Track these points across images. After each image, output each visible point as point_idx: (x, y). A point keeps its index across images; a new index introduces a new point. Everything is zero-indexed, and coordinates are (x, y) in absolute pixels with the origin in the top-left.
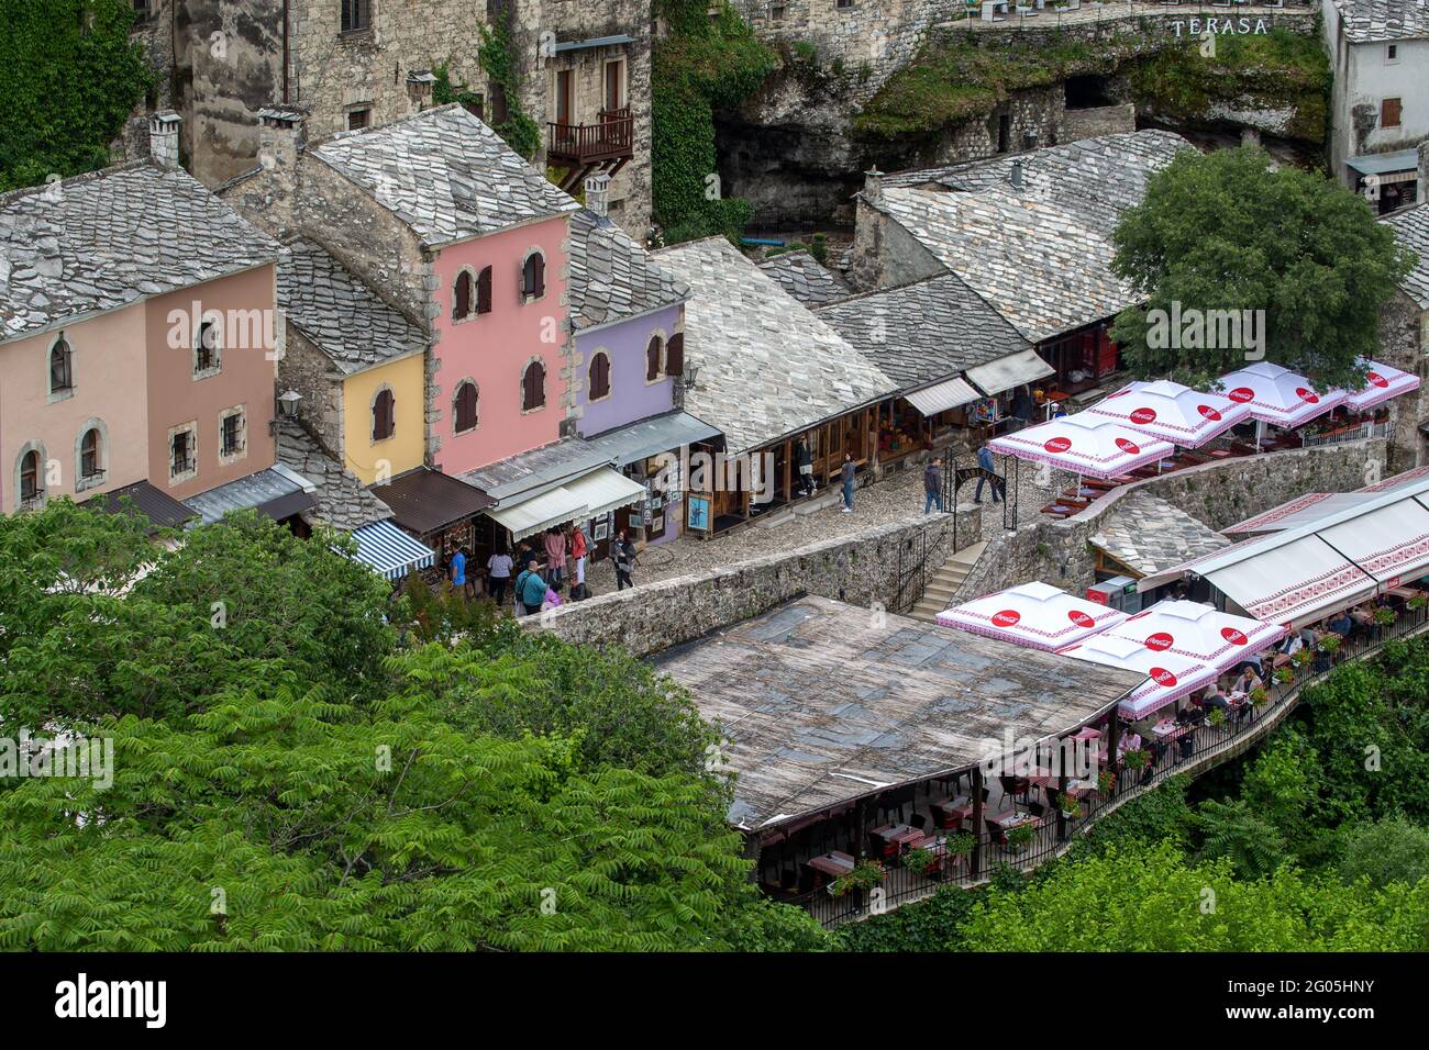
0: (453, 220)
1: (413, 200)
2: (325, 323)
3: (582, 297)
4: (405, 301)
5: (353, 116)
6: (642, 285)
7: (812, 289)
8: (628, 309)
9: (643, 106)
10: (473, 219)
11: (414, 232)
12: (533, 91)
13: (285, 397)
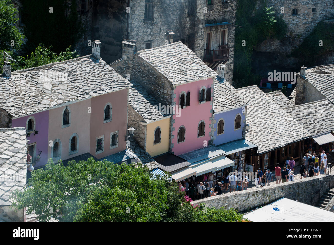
0: (180, 77)
1: (168, 71)
2: (141, 107)
3: (217, 102)
4: (165, 101)
5: (147, 45)
6: (235, 100)
7: (282, 103)
8: (230, 107)
9: (232, 44)
10: (186, 77)
11: (168, 80)
12: (200, 39)
13: (130, 129)
